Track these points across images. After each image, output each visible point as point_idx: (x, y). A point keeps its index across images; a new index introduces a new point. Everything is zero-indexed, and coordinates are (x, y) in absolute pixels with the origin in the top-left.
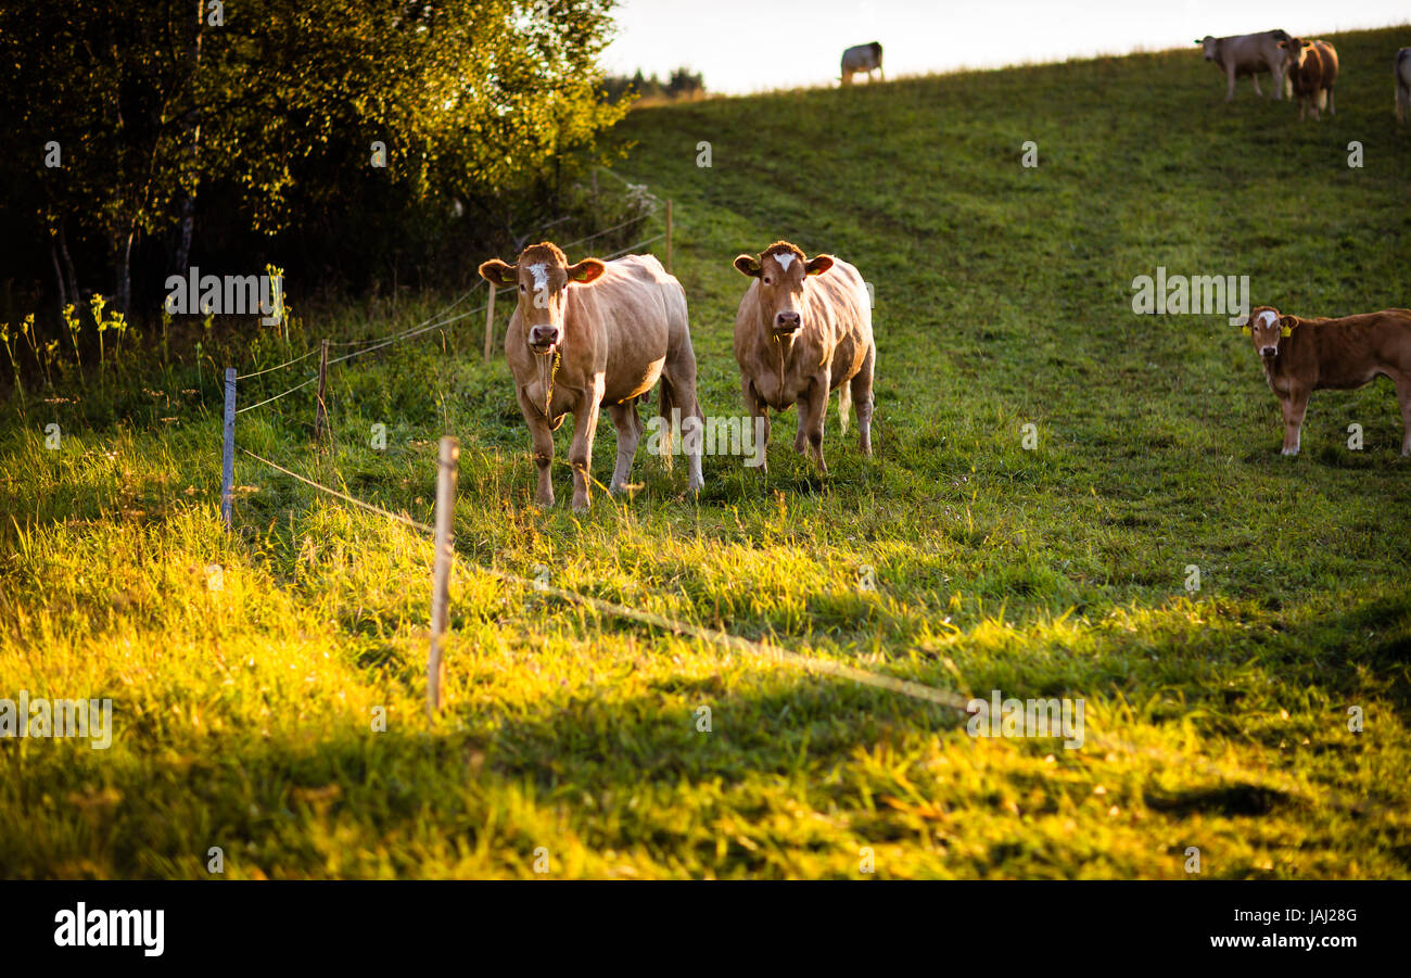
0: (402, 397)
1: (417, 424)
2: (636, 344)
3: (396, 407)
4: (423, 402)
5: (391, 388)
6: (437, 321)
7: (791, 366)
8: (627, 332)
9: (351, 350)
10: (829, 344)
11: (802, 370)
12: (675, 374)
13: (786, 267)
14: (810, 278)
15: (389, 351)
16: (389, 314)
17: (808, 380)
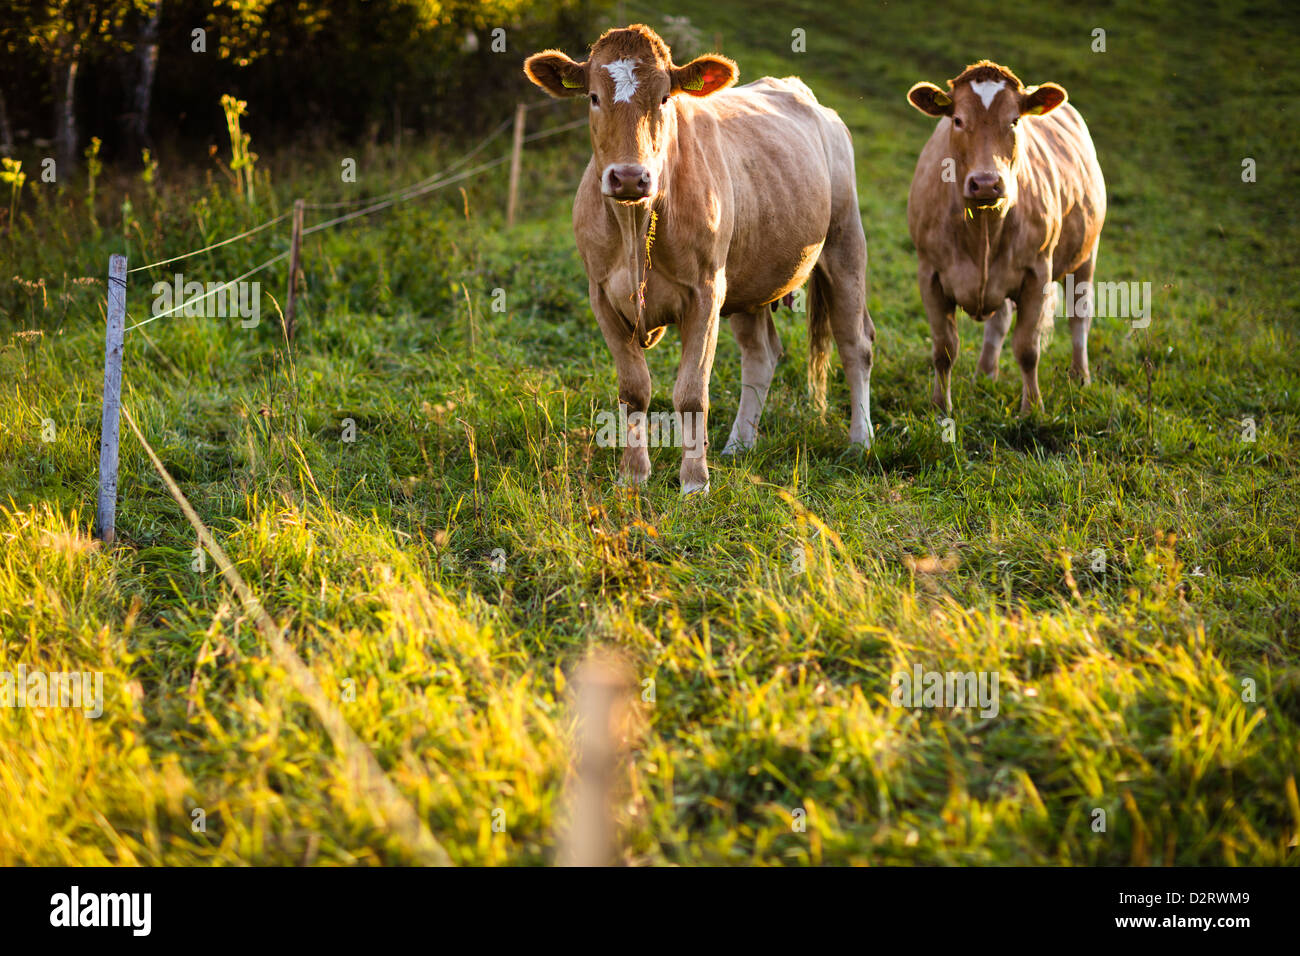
0: (404, 277)
1: (425, 315)
2: (781, 217)
3: (399, 289)
4: (433, 284)
5: (390, 266)
6: (449, 176)
7: (1000, 251)
8: (768, 198)
9: (341, 212)
10: (1054, 217)
11: (1015, 257)
12: (836, 264)
13: (987, 102)
14: (1025, 120)
15: (388, 213)
16: (390, 165)
17: (1022, 274)
